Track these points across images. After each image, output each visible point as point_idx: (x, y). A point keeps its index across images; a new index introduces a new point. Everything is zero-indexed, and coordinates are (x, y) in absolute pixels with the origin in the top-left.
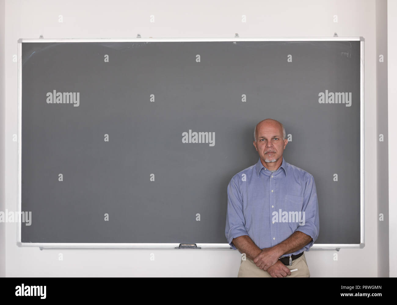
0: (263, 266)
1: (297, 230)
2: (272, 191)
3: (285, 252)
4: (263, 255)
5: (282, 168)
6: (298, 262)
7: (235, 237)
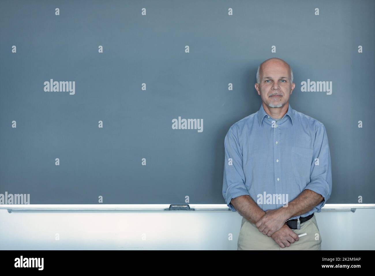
0: (267, 231)
1: (306, 188)
2: (277, 143)
3: (292, 214)
4: (267, 219)
5: (287, 116)
6: (308, 226)
7: (233, 197)
